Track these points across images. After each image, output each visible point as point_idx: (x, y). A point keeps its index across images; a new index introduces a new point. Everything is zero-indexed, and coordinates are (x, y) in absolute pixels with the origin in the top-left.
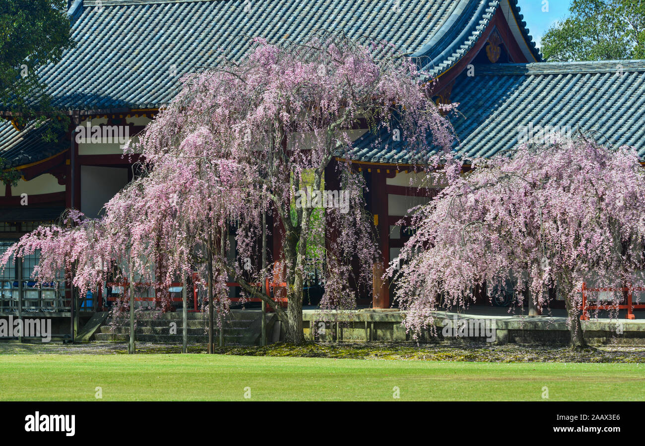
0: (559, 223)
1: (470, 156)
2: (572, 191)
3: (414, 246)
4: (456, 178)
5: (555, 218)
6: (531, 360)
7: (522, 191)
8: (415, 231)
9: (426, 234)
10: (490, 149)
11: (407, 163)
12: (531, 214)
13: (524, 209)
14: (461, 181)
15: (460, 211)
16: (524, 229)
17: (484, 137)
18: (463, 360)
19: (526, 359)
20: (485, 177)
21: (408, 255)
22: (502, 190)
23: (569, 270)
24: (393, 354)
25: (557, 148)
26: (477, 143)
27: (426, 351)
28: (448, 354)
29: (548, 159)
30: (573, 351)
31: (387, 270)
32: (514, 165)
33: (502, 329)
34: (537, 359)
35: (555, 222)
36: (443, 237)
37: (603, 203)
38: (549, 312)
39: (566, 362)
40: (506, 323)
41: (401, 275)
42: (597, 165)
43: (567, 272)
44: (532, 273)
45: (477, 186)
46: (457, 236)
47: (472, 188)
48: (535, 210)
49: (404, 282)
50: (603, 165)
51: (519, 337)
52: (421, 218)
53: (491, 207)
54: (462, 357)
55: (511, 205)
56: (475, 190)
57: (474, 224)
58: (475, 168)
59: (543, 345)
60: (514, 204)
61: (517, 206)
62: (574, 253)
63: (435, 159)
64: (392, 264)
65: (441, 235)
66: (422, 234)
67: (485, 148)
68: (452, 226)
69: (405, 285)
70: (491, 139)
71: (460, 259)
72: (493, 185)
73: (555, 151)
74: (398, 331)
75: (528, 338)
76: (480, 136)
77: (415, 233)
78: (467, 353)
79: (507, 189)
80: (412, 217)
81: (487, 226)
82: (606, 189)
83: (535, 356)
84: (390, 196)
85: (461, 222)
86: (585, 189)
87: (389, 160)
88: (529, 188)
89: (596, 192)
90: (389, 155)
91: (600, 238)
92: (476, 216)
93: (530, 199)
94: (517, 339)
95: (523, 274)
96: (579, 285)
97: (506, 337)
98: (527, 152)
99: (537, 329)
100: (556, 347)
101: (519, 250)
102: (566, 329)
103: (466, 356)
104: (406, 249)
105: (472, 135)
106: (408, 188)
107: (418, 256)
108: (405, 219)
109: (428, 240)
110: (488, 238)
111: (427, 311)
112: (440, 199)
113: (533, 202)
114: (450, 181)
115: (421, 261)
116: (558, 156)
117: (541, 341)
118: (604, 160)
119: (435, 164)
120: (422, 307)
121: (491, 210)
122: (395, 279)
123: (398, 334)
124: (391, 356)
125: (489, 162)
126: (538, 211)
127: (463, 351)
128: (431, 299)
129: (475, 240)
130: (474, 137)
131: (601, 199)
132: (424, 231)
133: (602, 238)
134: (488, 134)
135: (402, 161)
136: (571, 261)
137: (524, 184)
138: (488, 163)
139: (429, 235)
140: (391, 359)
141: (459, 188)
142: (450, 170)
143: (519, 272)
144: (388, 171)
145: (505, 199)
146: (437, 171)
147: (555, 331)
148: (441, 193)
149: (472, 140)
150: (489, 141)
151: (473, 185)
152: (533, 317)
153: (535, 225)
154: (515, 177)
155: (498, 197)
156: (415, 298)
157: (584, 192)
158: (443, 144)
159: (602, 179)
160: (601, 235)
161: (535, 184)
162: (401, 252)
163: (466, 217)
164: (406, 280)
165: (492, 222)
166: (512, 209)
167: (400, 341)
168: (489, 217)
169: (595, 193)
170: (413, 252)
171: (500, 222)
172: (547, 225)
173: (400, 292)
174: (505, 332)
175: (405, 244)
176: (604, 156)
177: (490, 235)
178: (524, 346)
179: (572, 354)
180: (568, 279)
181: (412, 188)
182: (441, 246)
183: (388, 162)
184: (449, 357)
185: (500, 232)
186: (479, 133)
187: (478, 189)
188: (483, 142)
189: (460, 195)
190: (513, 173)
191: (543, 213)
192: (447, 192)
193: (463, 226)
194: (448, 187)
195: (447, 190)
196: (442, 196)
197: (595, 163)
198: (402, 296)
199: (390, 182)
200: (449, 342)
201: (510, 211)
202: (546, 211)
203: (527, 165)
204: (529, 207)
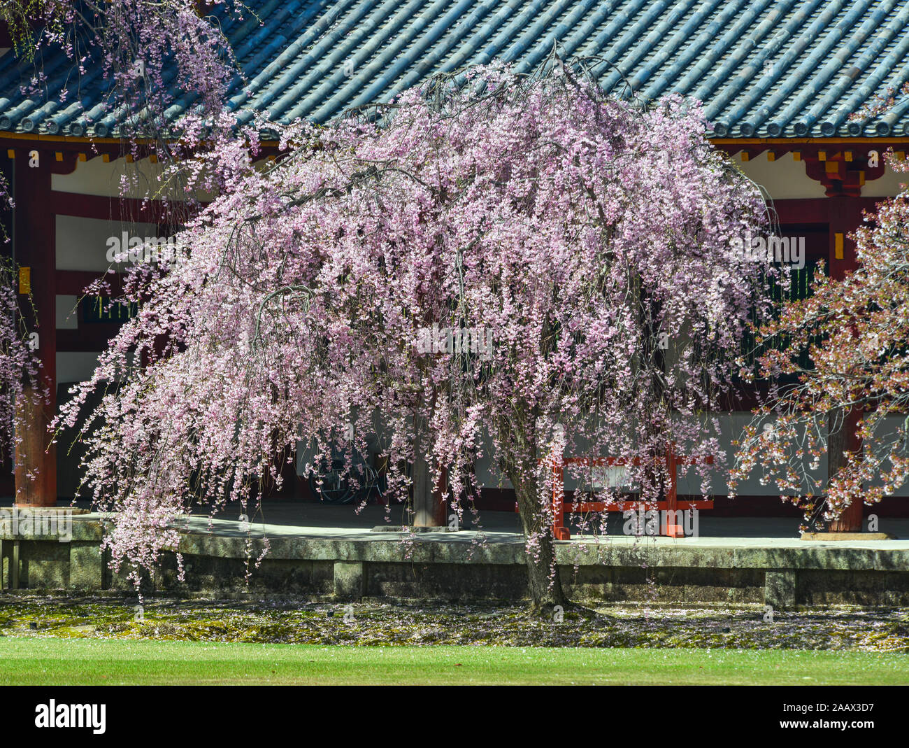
0: (505, 290)
1: (272, 120)
2: (538, 209)
3: (132, 348)
4: (244, 173)
5: (498, 278)
6: (430, 639)
7: (412, 208)
8: (135, 309)
9: (164, 319)
10: (319, 102)
11: (109, 136)
12: (434, 268)
13: (418, 257)
14: (256, 182)
15: (252, 260)
16: (415, 310)
17: (302, 72)
18: (255, 639)
19: (416, 636)
20: (318, 174)
21: (118, 370)
22: (363, 206)
23: (528, 411)
24: (75, 624)
25: (499, 100)
26: (286, 88)
27: (158, 615)
28: (216, 623)
29: (478, 127)
30: (535, 616)
31: (62, 408)
32: (390, 142)
33: (348, 562)
34: (444, 636)
35: (495, 289)
36: (209, 325)
37: (617, 242)
38: (474, 517)
39: (520, 645)
40: (361, 546)
41: (100, 422)
42: (603, 144)
43: (523, 415)
44: (435, 418)
45: (297, 196)
46: (245, 323)
47: (285, 200)
48: (444, 257)
49: (108, 440)
50: (617, 144)
51: (392, 580)
52: (149, 278)
53: (332, 249)
54: (254, 632)
55: (384, 245)
56: (291, 205)
57: (287, 292)
58: (288, 150)
59: (453, 602)
60: (393, 244)
61: (400, 246)
62: (543, 368)
63: (191, 124)
64: (77, 394)
65: (203, 321)
66: (152, 318)
67: (309, 99)
68: (231, 297)
69: (109, 447)
70: (322, 76)
71: (246, 381)
72: (337, 194)
73: (494, 108)
74: (82, 565)
75: (414, 585)
76: (294, 68)
77: (134, 314)
78: (263, 620)
79: (375, 205)
80: (127, 275)
81: (322, 299)
82: (624, 206)
83: (437, 629)
84: (60, 219)
85: (255, 289)
86: (573, 206)
87: (62, 127)
88: (430, 201)
89: (601, 213)
90: (61, 114)
91: (606, 332)
92: (293, 270)
93: (432, 230)
94: (386, 586)
95: (407, 418)
96: (556, 448)
97: (358, 581)
98: (423, 110)
99: (437, 560)
100: (486, 607)
101: (401, 360)
102: (511, 562)
103: (262, 629)
104: (112, 355)
105: (274, 65)
106: (116, 200)
107: (143, 372)
108: (109, 278)
109: (169, 331)
110: (322, 329)
111: (166, 513)
112: (202, 226)
113: (439, 237)
114: (229, 183)
115: (149, 387)
116: (503, 121)
117: (447, 591)
118: (619, 132)
119: (191, 138)
120: (154, 503)
121: (335, 256)
122: (83, 430)
123: (83, 574)
124: (73, 629)
125: (326, 136)
126: (452, 260)
127: (252, 616)
128: (176, 482)
129: (288, 334)
130: (278, 72)
131: (612, 231)
132: (157, 309)
133: (613, 331)
134: (313, 63)
135: (96, 130)
136: (533, 387)
137: (418, 191)
138: (322, 137)
139: (171, 319)
140: (72, 635)
141: (253, 201)
142: (230, 153)
143: (398, 415)
144: (59, 157)
145: (371, 228)
146: (197, 155)
147: (481, 567)
148: (206, 211)
149: (272, 77)
150: (316, 82)
151: (287, 194)
152: (425, 530)
153: (444, 296)
154: (393, 174)
155: (352, 225)
156: (137, 480)
157: (570, 214)
158: (204, 88)
159: (616, 181)
160: (611, 323)
161: (444, 190)
162: (99, 364)
163: (269, 274)
164: (111, 435)
165: (337, 288)
166: (387, 256)
167: (86, 589)
168: (328, 274)
169: (597, 215)
170: (130, 363)
171: (355, 288)
172: (475, 294)
173: (97, 466)
174: (357, 569)
175: (111, 342)
176: (619, 122)
177: (329, 321)
178: (404, 605)
179: (533, 624)
180: (524, 436)
181: (127, 200)
182: (203, 348)
183: (60, 134)
184: (219, 630)
185: (353, 315)
186: (290, 61)
187: (300, 203)
188: (301, 84)
189: (254, 220)
190: (387, 164)
191: (466, 268)
192: (223, 209)
193: (261, 298)
194: (223, 197)
195: (221, 205)
196: (208, 219)
197: (598, 137)
198: (102, 475)
199: (60, 183)
200: (212, 593)
201: (381, 259)
202: (472, 261)
203: (425, 144)
204: (430, 250)
